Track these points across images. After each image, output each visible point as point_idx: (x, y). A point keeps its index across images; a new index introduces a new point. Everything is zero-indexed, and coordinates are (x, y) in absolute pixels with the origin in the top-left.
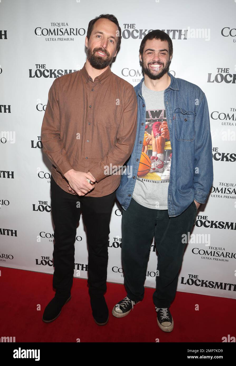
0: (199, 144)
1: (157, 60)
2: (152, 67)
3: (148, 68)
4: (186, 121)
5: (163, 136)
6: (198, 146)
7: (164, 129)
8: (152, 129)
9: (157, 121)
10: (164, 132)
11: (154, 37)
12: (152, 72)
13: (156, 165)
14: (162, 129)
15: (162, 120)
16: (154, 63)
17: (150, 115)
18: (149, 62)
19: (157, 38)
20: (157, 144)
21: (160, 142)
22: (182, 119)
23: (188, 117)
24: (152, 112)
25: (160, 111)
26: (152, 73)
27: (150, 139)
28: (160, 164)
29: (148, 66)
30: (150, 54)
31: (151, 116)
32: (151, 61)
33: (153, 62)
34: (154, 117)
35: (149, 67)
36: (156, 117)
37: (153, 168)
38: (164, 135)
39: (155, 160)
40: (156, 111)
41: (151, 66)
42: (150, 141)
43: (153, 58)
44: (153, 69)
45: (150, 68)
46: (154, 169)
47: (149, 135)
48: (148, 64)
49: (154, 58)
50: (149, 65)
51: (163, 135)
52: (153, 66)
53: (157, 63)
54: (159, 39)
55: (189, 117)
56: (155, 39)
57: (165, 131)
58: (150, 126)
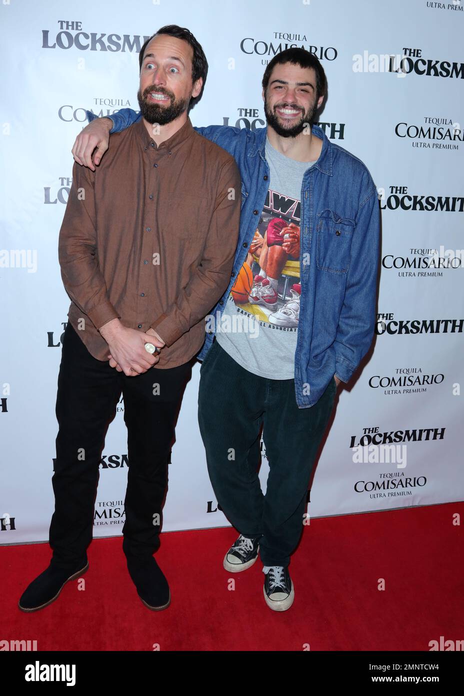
0: (354, 280)
1: (290, 101)
2: (281, 114)
3: (273, 114)
4: (339, 235)
5: (286, 249)
6: (352, 282)
7: (290, 237)
8: (266, 228)
9: (281, 217)
10: (289, 242)
11: (288, 60)
12: (280, 121)
13: (260, 293)
14: (287, 235)
15: (290, 220)
16: (285, 106)
17: (271, 202)
18: (277, 104)
19: (294, 61)
20: (268, 257)
21: (275, 256)
22: (332, 231)
23: (342, 229)
24: (276, 196)
25: (291, 202)
26: (281, 124)
27: (259, 245)
28: (271, 295)
29: (275, 111)
30: (278, 89)
31: (271, 204)
32: (280, 102)
33: (283, 103)
34: (276, 207)
35: (277, 112)
36: (280, 209)
37: (254, 295)
38: (289, 246)
39: (261, 284)
40: (283, 198)
41: (279, 112)
42: (259, 249)
43: (283, 96)
44: (282, 117)
45: (278, 114)
46: (256, 299)
47: (260, 236)
48: (275, 107)
49: (286, 97)
50: (277, 109)
51: (286, 246)
52: (282, 111)
53: (291, 106)
54: (297, 63)
55: (344, 230)
56: (290, 63)
57: (292, 241)
58: (264, 221)
